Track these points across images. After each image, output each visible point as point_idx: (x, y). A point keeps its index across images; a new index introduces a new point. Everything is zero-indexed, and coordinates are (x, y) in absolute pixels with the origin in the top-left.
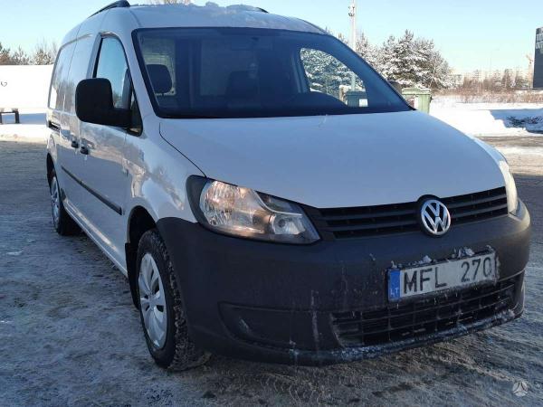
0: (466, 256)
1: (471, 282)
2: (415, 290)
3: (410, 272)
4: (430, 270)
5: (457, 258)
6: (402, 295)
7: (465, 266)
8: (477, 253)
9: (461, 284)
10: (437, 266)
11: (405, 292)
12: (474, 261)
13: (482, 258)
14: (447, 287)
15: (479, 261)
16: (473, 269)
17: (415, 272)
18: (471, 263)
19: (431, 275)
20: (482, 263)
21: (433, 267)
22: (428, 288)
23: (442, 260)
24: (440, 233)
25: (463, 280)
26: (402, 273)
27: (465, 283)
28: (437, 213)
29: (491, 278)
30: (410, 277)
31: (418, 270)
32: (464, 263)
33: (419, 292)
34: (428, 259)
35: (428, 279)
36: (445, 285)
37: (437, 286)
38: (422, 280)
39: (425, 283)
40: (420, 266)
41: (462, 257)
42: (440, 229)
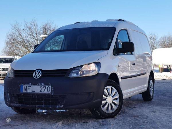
0: (41, 85)
1: (43, 92)
2: (27, 91)
3: (25, 86)
4: (30, 87)
5: (38, 85)
6: (23, 92)
7: (41, 88)
8: (45, 85)
10: (32, 86)
11: (24, 91)
12: (44, 87)
13: (47, 86)
15: (46, 87)
16: (43, 89)
17: (27, 87)
19: (31, 88)
20: (47, 88)
21: (31, 86)
22: (30, 91)
23: (34, 85)
24: (36, 78)
25: (40, 91)
26: (23, 86)
27: (41, 92)
28: (37, 73)
29: (49, 92)
30: (25, 87)
31: (27, 86)
32: (41, 87)
33: (27, 92)
34: (30, 84)
35: (30, 89)
36: (34, 91)
37: (32, 91)
38: (28, 89)
39: (29, 90)
41: (40, 85)
42: (36, 77)
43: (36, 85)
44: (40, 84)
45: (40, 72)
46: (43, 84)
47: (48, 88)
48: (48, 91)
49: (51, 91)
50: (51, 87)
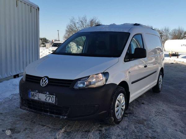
1: (48, 101)
3: (33, 93)
5: (44, 94)
7: (46, 97)
8: (50, 94)
9: (44, 101)
10: (39, 94)
11: (32, 97)
12: (49, 96)
13: (51, 96)
14: (41, 100)
16: (48, 98)
18: (48, 96)
19: (37, 95)
22: (36, 98)
23: (40, 93)
25: (45, 100)
26: (31, 92)
28: (44, 81)
29: (53, 103)
31: (34, 93)
33: (34, 98)
34: (37, 91)
35: (36, 96)
37: (38, 99)
40: (35, 92)
41: (45, 94)
42: (43, 85)
43: (42, 93)
44: (45, 92)
45: (46, 80)
46: (48, 93)
47: (53, 98)
48: (53, 101)
49: (54, 101)
50: (55, 98)
